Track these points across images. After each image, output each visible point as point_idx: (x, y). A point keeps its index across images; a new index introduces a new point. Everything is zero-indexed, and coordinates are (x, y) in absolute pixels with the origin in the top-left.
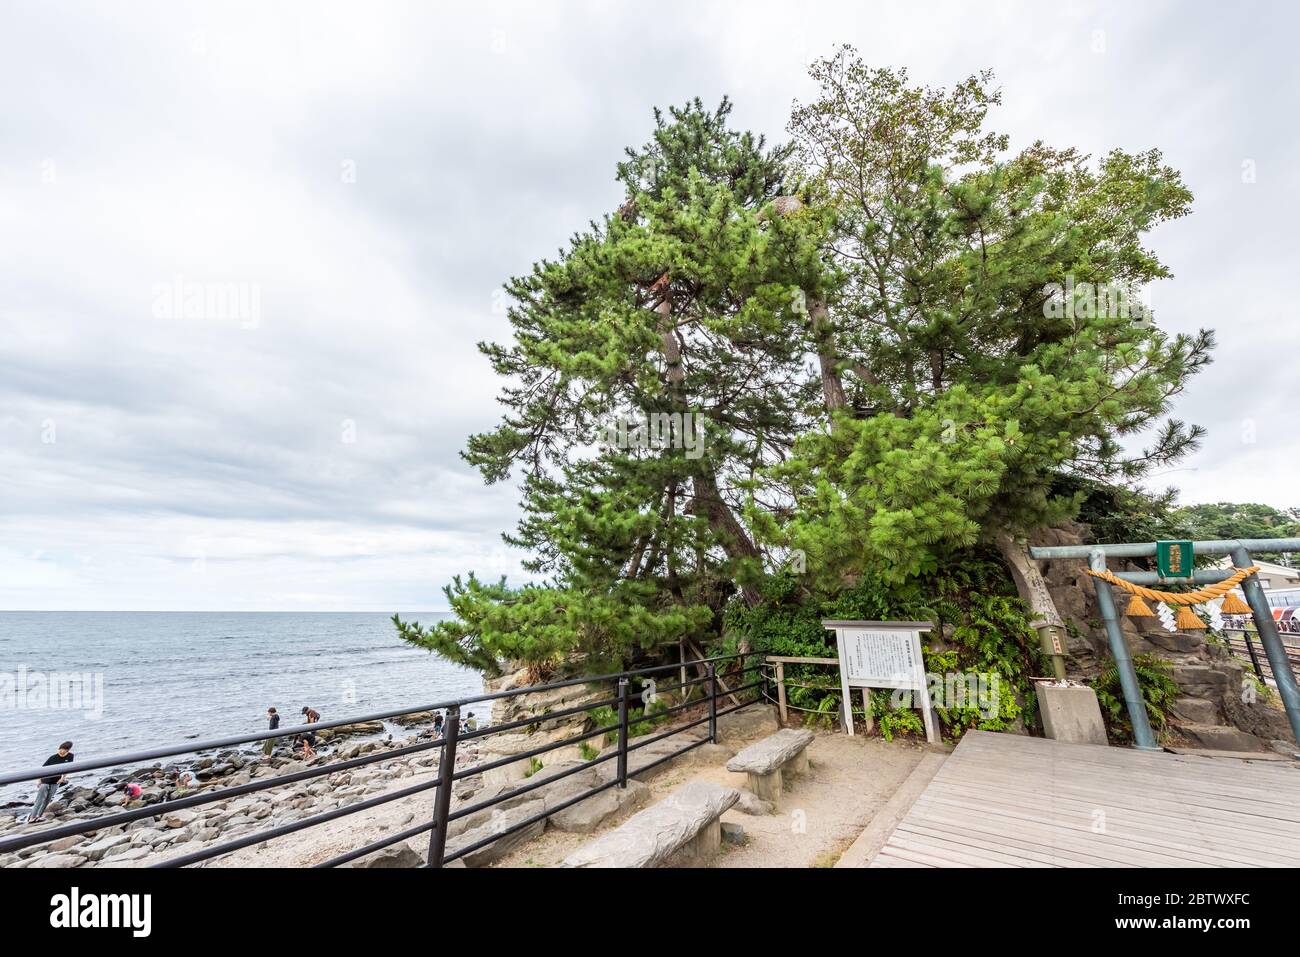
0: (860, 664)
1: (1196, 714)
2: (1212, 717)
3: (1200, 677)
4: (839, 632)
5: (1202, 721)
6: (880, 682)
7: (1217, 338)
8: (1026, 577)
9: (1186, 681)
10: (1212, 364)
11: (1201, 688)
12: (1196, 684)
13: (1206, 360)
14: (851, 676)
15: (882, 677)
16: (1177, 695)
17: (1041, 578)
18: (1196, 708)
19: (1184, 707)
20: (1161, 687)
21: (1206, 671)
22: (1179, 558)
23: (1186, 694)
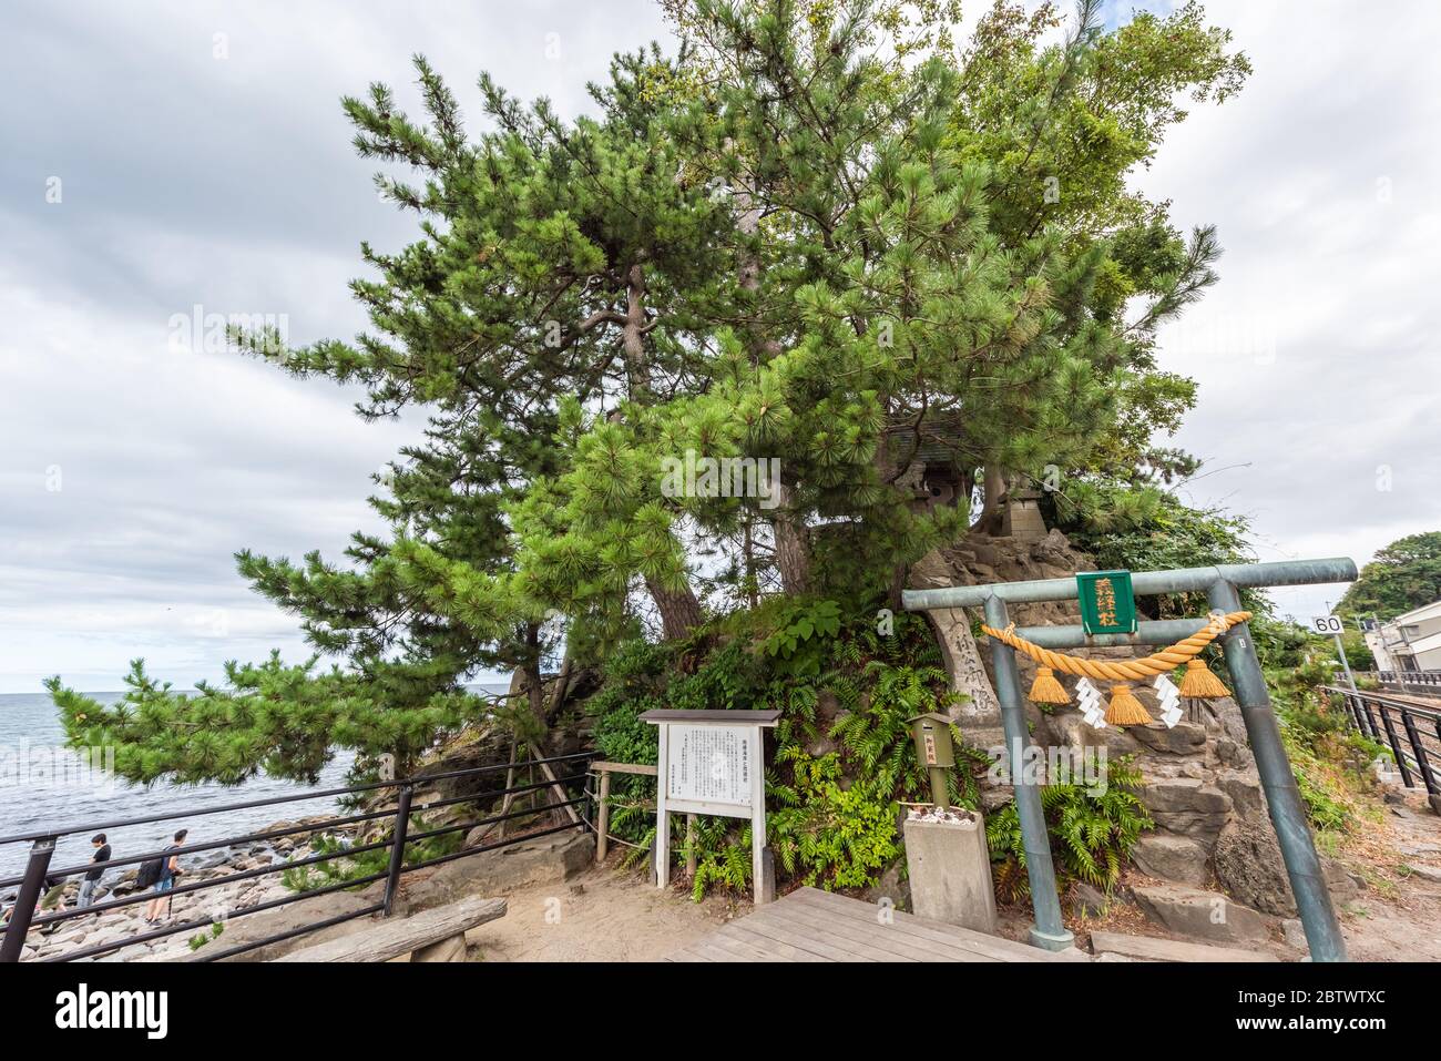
0: (684, 777)
1: (1168, 868)
2: (1195, 872)
3: (1186, 800)
4: (663, 726)
5: (1179, 878)
6: (704, 804)
7: (1220, 240)
8: (947, 638)
9: (1162, 806)
10: (1218, 285)
11: (1187, 817)
12: (1180, 812)
13: (1208, 280)
14: (670, 795)
15: (708, 798)
16: (1144, 831)
17: (970, 639)
18: (1172, 856)
19: (1150, 851)
20: (1115, 818)
21: (1193, 791)
22: (1111, 601)
23: (1160, 828)
